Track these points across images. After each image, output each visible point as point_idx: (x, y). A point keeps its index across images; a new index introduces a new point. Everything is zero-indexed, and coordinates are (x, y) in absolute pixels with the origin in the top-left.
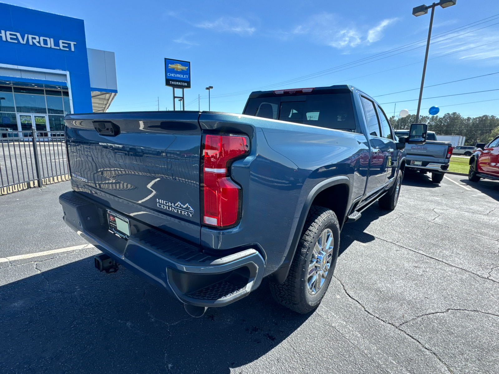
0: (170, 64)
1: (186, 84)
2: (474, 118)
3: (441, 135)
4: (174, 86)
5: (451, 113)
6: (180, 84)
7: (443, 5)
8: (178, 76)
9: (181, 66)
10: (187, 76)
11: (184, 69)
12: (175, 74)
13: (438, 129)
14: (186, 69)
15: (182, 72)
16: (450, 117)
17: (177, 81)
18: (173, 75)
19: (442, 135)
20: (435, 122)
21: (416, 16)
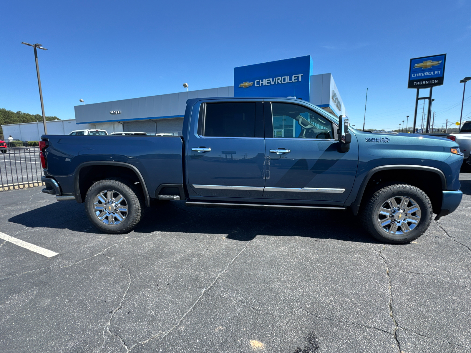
0: (417, 64)
1: (436, 81)
4: (419, 87)
6: (427, 82)
8: (427, 74)
9: (432, 62)
10: (439, 71)
11: (436, 64)
12: (422, 73)
14: (439, 64)
15: (433, 68)
17: (422, 80)
18: (419, 75)
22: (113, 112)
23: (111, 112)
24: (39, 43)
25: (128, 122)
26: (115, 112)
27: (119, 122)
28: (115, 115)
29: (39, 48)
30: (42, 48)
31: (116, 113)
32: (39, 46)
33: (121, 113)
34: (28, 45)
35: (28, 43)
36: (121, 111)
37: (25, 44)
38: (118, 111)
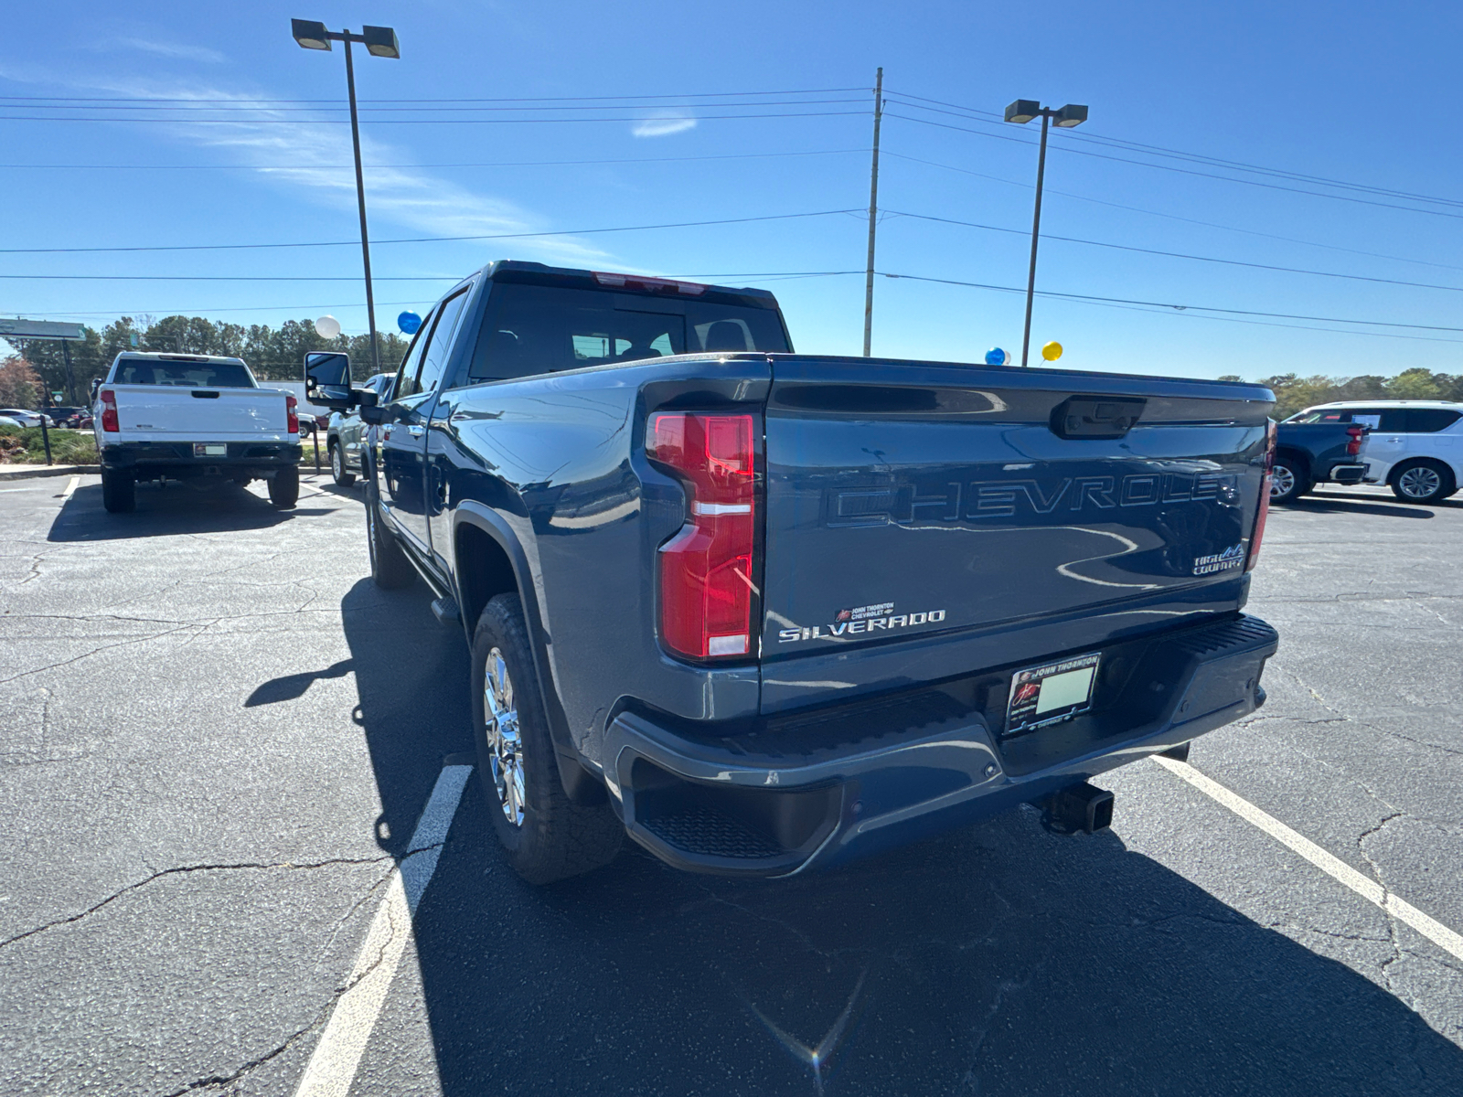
2: (356, 336)
3: (289, 379)
5: (298, 321)
7: (374, 47)
13: (276, 363)
16: (298, 331)
19: (292, 379)
20: (264, 344)
21: (302, 46)
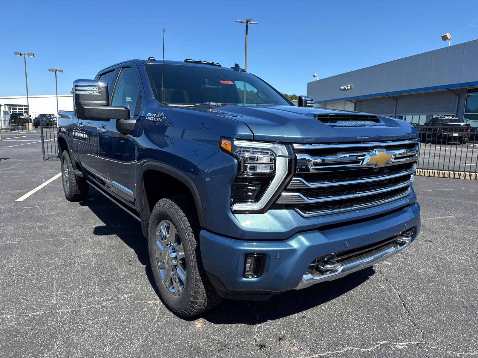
22: (343, 88)
23: (341, 88)
24: (250, 19)
25: (362, 101)
26: (345, 87)
27: (350, 101)
28: (346, 91)
29: (251, 23)
30: (253, 22)
31: (347, 88)
32: (249, 21)
33: (352, 88)
34: (241, 22)
35: (240, 21)
36: (352, 86)
37: (238, 22)
38: (349, 86)
